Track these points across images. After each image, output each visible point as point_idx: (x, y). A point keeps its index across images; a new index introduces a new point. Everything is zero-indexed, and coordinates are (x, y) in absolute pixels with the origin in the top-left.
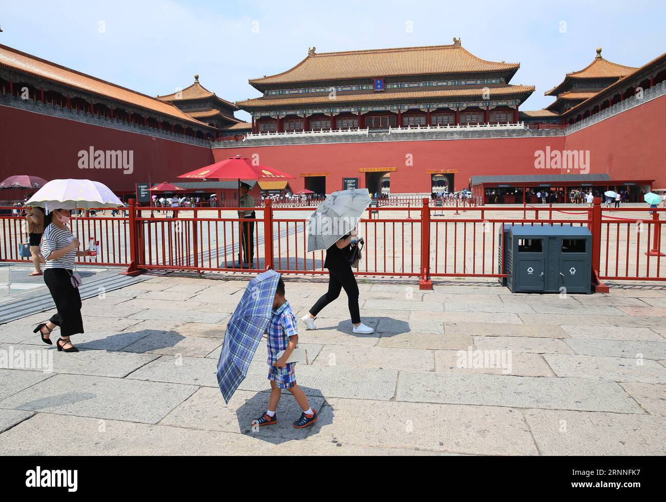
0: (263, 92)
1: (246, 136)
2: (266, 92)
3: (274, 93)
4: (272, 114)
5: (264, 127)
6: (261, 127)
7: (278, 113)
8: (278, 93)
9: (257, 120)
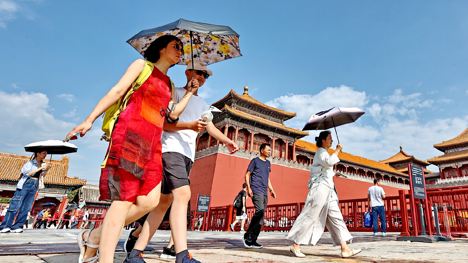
0: (444, 151)
1: (437, 181)
2: (446, 151)
3: (451, 151)
4: (453, 165)
5: (448, 174)
6: (446, 174)
7: (456, 164)
8: (454, 151)
9: (442, 170)
